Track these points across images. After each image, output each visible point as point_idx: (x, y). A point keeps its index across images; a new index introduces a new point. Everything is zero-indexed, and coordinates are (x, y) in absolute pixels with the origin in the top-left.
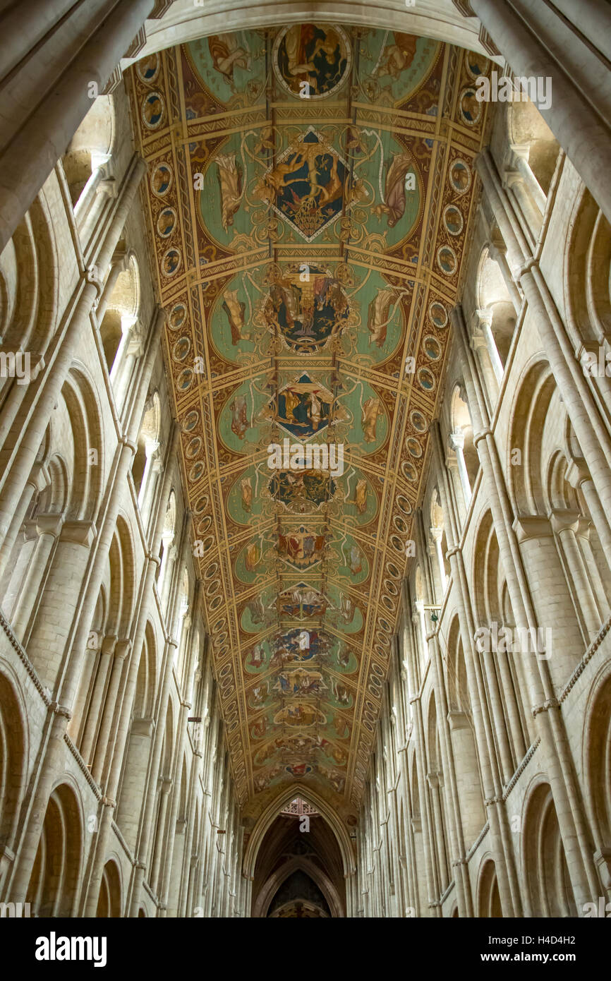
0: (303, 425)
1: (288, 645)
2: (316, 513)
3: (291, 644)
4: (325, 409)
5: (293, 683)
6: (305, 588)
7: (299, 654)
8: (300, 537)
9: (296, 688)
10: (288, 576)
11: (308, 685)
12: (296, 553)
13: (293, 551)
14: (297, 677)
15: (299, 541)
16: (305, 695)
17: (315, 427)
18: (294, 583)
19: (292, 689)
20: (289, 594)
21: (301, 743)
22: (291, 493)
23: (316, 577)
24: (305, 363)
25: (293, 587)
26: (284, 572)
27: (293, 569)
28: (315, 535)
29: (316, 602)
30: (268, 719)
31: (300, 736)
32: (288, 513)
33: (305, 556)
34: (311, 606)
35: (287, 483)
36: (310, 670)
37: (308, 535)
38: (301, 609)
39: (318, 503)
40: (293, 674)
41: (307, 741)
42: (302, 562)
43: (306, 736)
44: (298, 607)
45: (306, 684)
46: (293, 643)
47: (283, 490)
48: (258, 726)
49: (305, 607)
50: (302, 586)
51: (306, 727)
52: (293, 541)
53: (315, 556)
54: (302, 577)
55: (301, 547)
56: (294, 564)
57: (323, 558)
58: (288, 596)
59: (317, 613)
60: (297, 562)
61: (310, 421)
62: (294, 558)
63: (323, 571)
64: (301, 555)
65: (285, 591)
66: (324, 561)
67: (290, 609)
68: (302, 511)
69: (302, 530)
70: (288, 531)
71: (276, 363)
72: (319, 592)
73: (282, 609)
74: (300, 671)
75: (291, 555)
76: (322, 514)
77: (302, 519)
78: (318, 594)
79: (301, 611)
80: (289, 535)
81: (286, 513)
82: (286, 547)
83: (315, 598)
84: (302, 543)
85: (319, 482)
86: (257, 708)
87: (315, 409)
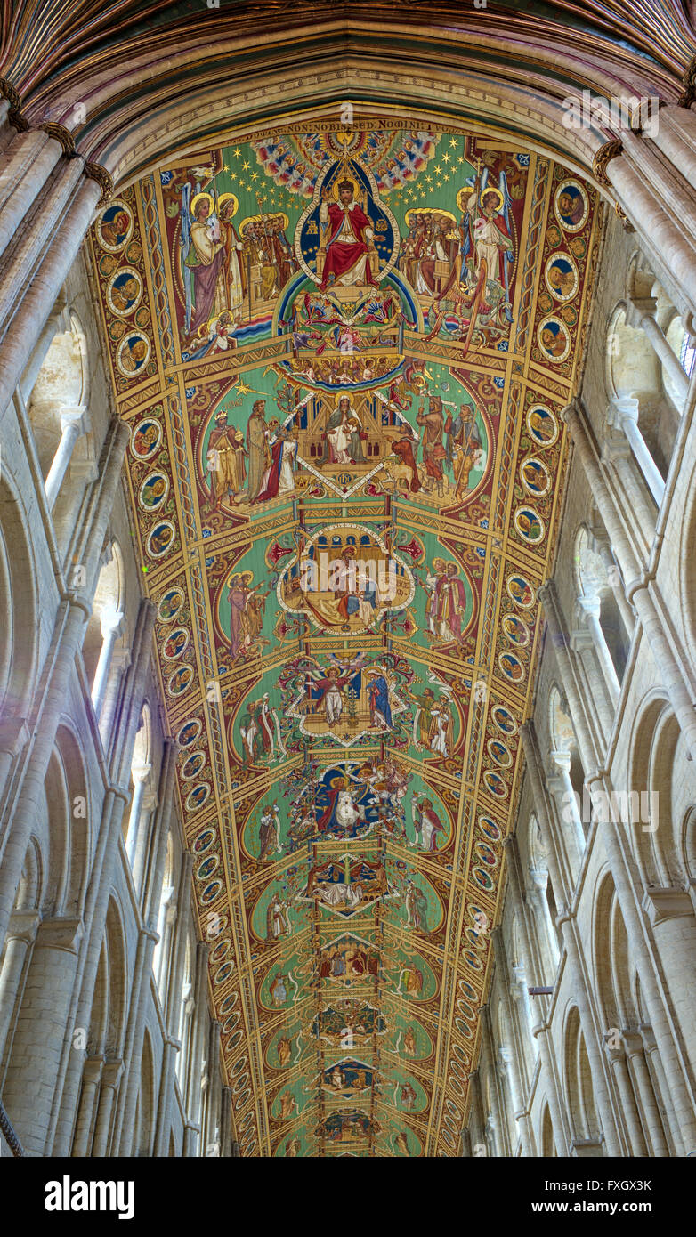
0: (349, 1069)
1: (371, 801)
2: (331, 1000)
3: (364, 802)
4: (329, 1080)
5: (363, 705)
6: (343, 909)
7: (351, 780)
8: (351, 974)
9: (356, 684)
10: (367, 925)
11: (329, 697)
12: (356, 956)
13: (360, 959)
14: (353, 720)
15: (351, 970)
16: (334, 663)
17: (338, 1069)
18: (359, 916)
19: (365, 682)
20: (366, 899)
21: (340, 440)
22: (362, 1018)
23: (327, 927)
24: (349, 1103)
25: (360, 910)
26: (372, 930)
27: (359, 935)
28: (332, 979)
29: (324, 888)
30: (428, 614)
31: (346, 480)
32: (365, 998)
33: (344, 954)
34: (331, 881)
35: (366, 1026)
36: (329, 742)
37: (340, 978)
38: (347, 876)
39: (330, 1010)
40: (363, 730)
41: (321, 452)
42: (348, 946)
43: (324, 477)
44: (352, 880)
45: (334, 700)
46: (362, 808)
47: (371, 1019)
48: (455, 630)
49: (341, 880)
50: (347, 913)
51: (330, 531)
52: (361, 970)
53: (330, 955)
54: (347, 926)
55: (349, 964)
56: (359, 943)
57: (319, 953)
58: (369, 895)
59: (323, 868)
60: (354, 946)
61: (341, 1072)
62: (359, 950)
63: (317, 937)
64: (349, 955)
65: (372, 903)
66: (318, 950)
67: (364, 873)
68: (348, 1002)
69: (348, 982)
70: (366, 981)
71: (373, 1102)
72: (320, 904)
73: (378, 873)
74: (347, 737)
75: (363, 955)
76: (326, 1000)
77: (349, 993)
78: (323, 901)
79: (347, 871)
80: (364, 976)
81: (368, 999)
82: (368, 963)
83: (327, 895)
84: (347, 970)
85: (330, 1028)
86: (446, 689)
87: (338, 1080)
